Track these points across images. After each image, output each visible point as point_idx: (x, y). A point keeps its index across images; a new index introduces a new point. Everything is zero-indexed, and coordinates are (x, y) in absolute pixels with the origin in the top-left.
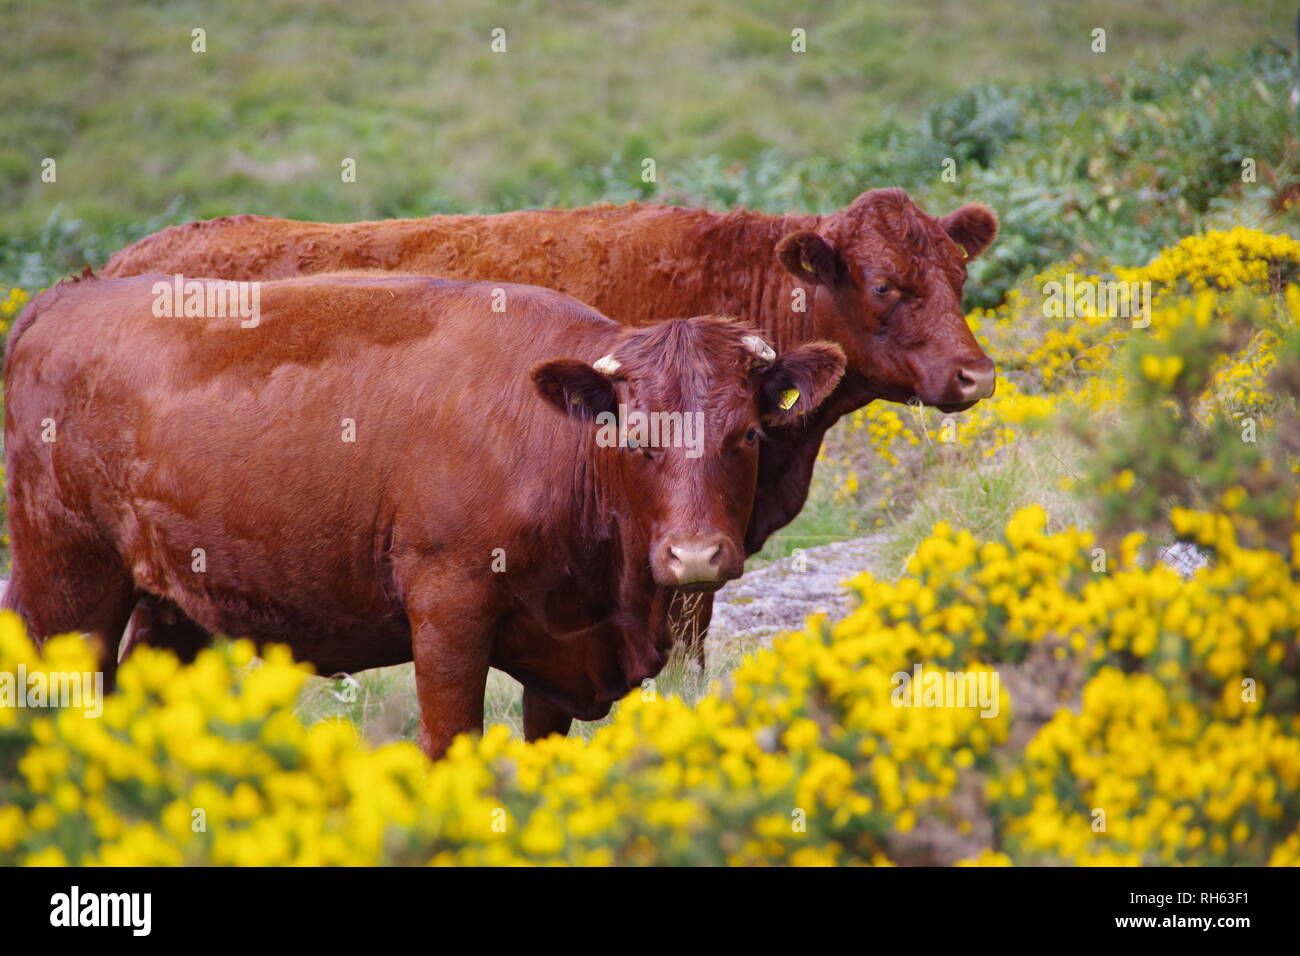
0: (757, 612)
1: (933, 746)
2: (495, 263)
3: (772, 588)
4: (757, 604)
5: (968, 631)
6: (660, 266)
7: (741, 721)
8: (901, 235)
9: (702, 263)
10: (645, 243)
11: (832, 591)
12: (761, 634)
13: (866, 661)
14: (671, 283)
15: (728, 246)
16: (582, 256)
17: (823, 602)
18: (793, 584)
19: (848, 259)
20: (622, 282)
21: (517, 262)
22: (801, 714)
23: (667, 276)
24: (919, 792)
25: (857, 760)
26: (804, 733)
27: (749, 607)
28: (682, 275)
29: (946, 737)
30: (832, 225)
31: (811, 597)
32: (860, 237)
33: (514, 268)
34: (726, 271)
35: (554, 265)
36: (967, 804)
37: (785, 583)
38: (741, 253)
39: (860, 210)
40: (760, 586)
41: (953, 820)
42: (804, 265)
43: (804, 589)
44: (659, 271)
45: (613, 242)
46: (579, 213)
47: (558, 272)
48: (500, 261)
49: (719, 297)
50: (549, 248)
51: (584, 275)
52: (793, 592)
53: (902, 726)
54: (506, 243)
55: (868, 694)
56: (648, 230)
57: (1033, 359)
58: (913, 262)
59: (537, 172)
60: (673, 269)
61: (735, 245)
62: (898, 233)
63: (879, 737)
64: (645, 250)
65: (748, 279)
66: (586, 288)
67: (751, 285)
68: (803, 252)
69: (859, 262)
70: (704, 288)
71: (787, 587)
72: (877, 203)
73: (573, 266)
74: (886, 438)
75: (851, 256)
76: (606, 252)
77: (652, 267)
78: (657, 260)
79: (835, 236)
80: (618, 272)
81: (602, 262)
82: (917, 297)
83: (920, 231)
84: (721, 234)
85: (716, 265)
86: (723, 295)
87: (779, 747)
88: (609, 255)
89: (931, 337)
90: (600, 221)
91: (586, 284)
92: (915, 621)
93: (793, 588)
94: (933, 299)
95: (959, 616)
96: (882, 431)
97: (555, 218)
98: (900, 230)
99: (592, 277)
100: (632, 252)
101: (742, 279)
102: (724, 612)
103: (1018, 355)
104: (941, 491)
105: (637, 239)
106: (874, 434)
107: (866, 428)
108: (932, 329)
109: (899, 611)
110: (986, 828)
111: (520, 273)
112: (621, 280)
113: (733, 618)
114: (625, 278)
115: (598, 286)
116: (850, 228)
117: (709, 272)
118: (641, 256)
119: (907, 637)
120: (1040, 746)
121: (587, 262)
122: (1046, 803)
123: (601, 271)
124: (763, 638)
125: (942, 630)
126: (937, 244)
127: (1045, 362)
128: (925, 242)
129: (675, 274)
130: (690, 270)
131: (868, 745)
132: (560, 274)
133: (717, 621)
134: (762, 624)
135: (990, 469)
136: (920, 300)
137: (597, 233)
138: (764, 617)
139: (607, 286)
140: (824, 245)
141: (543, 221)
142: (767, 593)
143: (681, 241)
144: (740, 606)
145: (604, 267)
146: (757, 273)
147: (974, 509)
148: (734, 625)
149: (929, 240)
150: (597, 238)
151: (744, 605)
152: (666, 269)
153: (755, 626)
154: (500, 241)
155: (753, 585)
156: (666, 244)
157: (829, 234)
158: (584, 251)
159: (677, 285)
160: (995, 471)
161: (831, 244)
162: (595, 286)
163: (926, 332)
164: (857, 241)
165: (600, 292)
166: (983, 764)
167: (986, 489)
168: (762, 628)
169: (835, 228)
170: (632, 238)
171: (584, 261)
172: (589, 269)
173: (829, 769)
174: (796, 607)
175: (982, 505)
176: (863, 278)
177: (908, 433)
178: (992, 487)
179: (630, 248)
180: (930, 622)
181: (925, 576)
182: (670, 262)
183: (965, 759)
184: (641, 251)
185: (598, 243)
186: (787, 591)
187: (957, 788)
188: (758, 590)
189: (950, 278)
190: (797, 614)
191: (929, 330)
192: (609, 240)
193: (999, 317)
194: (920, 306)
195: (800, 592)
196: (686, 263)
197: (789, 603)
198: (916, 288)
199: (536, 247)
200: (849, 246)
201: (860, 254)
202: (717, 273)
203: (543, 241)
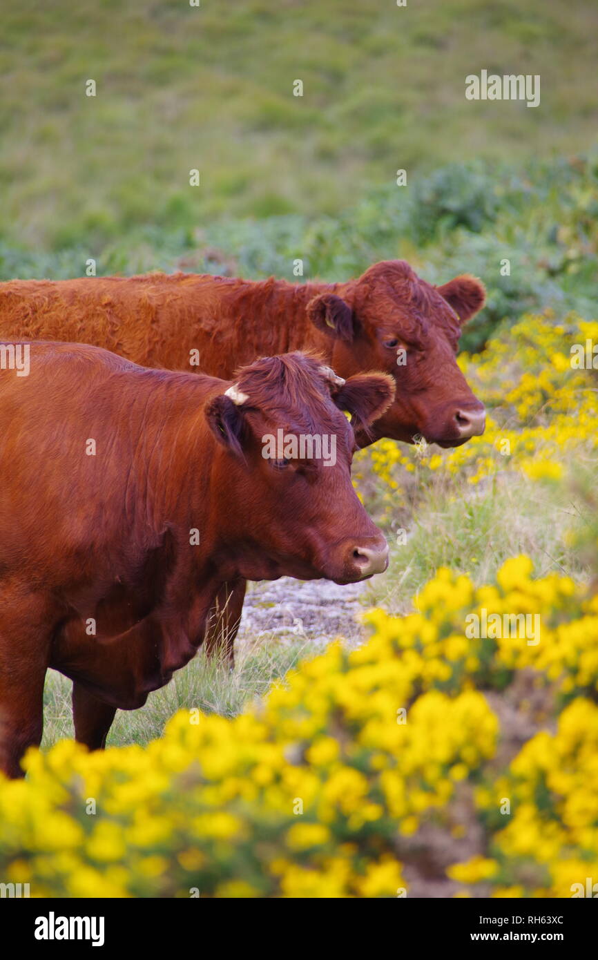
0: (278, 614)
1: (432, 762)
2: (62, 321)
3: (290, 595)
4: (278, 608)
5: (462, 660)
6: (202, 325)
7: (271, 738)
8: (407, 298)
9: (237, 323)
10: (190, 306)
11: (342, 598)
12: (281, 634)
13: (376, 688)
14: (212, 340)
15: (259, 308)
16: (136, 317)
17: (333, 607)
18: (308, 591)
19: (362, 319)
20: (170, 339)
21: (81, 321)
22: (322, 733)
23: (208, 334)
24: (421, 801)
25: (369, 774)
26: (325, 751)
27: (272, 610)
28: (220, 333)
29: (442, 753)
30: (348, 291)
31: (323, 603)
32: (372, 301)
33: (79, 326)
34: (256, 329)
35: (113, 324)
36: (459, 812)
37: (302, 591)
38: (270, 315)
39: (373, 278)
40: (281, 593)
41: (448, 825)
42: (328, 323)
43: (317, 596)
44: (201, 330)
45: (162, 305)
46: (134, 280)
47: (116, 329)
48: (67, 319)
49: (252, 352)
50: (109, 309)
51: (139, 332)
52: (308, 598)
53: (406, 744)
54: (72, 304)
55: (377, 716)
56: (193, 295)
57: (511, 398)
58: (417, 321)
59: (92, 225)
60: (213, 329)
61: (264, 307)
62: (405, 297)
63: (387, 753)
64: (190, 312)
65: (275, 337)
66: (140, 343)
67: (278, 341)
68: (328, 311)
69: (372, 321)
70: (239, 345)
71: (303, 594)
72: (385, 272)
73: (129, 324)
74: (386, 464)
75: (365, 316)
76: (157, 313)
77: (196, 326)
78: (199, 320)
79: (351, 300)
80: (167, 330)
81: (153, 322)
82: (421, 350)
83: (423, 296)
84: (253, 298)
85: (249, 326)
86: (254, 350)
87: (303, 761)
88: (159, 316)
89: (432, 385)
90: (153, 287)
91: (140, 340)
92: (419, 648)
93: (309, 595)
94: (434, 353)
95: (456, 646)
96: (383, 459)
97: (114, 284)
98: (406, 295)
99: (145, 334)
100: (178, 313)
101: (270, 337)
102: (250, 615)
103: (498, 394)
104: (433, 515)
105: (183, 303)
106: (376, 462)
107: (370, 456)
108: (433, 377)
109: (406, 641)
110: (475, 833)
111: (84, 329)
112: (169, 337)
113: (257, 620)
114: (172, 335)
115: (150, 342)
116: (365, 292)
117: (243, 331)
118: (186, 318)
119: (412, 665)
120: (523, 764)
121: (141, 321)
122: (527, 813)
123: (152, 329)
124: (283, 638)
125: (442, 657)
126: (436, 307)
127: (520, 401)
128: (427, 305)
129: (215, 332)
130: (227, 329)
131: (377, 761)
132: (118, 331)
133: (246, 622)
134: (282, 625)
135: (474, 496)
136: (423, 353)
137: (150, 298)
138: (284, 619)
139: (157, 342)
140: (344, 308)
141: (104, 287)
142: (286, 599)
143: (220, 305)
144: (264, 610)
145: (154, 326)
146: (283, 330)
147: (461, 531)
148: (258, 626)
149: (429, 303)
150: (148, 301)
151: (267, 609)
152: (208, 328)
153: (276, 627)
154: (67, 302)
155: (274, 592)
156: (208, 307)
157: (346, 299)
158: (138, 312)
159: (216, 342)
160: (478, 499)
161: (349, 306)
162: (147, 342)
163: (429, 379)
164: (370, 304)
165: (152, 346)
166: (475, 776)
167: (471, 514)
168: (283, 629)
169: (351, 293)
170: (179, 302)
171: (138, 320)
172: (142, 328)
173: (347, 782)
174: (312, 612)
175: (467, 528)
176: (376, 334)
177: (405, 460)
178: (475, 512)
179: (177, 310)
180: (432, 650)
181: (429, 613)
182: (212, 322)
183: (459, 773)
184: (186, 312)
185: (150, 305)
186: (303, 597)
187: (453, 799)
188: (279, 596)
189: (448, 335)
190: (312, 617)
191: (430, 378)
192: (160, 303)
193: (483, 362)
194: (424, 358)
195: (313, 598)
196: (224, 323)
197: (305, 608)
198: (420, 343)
199: (98, 308)
200: (363, 307)
201: (373, 314)
202: (249, 332)
203: (104, 303)
